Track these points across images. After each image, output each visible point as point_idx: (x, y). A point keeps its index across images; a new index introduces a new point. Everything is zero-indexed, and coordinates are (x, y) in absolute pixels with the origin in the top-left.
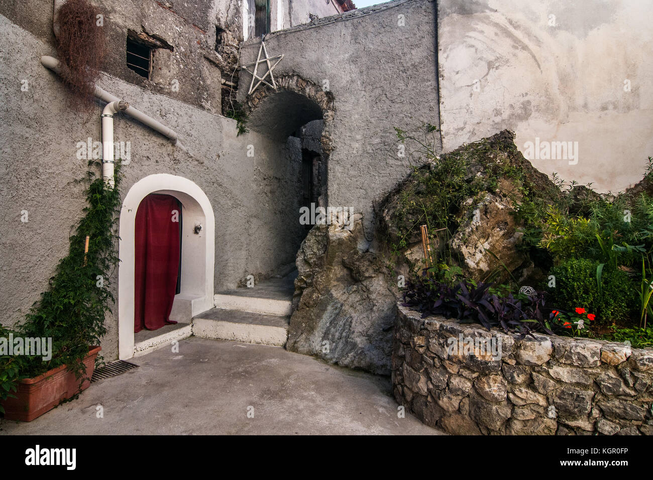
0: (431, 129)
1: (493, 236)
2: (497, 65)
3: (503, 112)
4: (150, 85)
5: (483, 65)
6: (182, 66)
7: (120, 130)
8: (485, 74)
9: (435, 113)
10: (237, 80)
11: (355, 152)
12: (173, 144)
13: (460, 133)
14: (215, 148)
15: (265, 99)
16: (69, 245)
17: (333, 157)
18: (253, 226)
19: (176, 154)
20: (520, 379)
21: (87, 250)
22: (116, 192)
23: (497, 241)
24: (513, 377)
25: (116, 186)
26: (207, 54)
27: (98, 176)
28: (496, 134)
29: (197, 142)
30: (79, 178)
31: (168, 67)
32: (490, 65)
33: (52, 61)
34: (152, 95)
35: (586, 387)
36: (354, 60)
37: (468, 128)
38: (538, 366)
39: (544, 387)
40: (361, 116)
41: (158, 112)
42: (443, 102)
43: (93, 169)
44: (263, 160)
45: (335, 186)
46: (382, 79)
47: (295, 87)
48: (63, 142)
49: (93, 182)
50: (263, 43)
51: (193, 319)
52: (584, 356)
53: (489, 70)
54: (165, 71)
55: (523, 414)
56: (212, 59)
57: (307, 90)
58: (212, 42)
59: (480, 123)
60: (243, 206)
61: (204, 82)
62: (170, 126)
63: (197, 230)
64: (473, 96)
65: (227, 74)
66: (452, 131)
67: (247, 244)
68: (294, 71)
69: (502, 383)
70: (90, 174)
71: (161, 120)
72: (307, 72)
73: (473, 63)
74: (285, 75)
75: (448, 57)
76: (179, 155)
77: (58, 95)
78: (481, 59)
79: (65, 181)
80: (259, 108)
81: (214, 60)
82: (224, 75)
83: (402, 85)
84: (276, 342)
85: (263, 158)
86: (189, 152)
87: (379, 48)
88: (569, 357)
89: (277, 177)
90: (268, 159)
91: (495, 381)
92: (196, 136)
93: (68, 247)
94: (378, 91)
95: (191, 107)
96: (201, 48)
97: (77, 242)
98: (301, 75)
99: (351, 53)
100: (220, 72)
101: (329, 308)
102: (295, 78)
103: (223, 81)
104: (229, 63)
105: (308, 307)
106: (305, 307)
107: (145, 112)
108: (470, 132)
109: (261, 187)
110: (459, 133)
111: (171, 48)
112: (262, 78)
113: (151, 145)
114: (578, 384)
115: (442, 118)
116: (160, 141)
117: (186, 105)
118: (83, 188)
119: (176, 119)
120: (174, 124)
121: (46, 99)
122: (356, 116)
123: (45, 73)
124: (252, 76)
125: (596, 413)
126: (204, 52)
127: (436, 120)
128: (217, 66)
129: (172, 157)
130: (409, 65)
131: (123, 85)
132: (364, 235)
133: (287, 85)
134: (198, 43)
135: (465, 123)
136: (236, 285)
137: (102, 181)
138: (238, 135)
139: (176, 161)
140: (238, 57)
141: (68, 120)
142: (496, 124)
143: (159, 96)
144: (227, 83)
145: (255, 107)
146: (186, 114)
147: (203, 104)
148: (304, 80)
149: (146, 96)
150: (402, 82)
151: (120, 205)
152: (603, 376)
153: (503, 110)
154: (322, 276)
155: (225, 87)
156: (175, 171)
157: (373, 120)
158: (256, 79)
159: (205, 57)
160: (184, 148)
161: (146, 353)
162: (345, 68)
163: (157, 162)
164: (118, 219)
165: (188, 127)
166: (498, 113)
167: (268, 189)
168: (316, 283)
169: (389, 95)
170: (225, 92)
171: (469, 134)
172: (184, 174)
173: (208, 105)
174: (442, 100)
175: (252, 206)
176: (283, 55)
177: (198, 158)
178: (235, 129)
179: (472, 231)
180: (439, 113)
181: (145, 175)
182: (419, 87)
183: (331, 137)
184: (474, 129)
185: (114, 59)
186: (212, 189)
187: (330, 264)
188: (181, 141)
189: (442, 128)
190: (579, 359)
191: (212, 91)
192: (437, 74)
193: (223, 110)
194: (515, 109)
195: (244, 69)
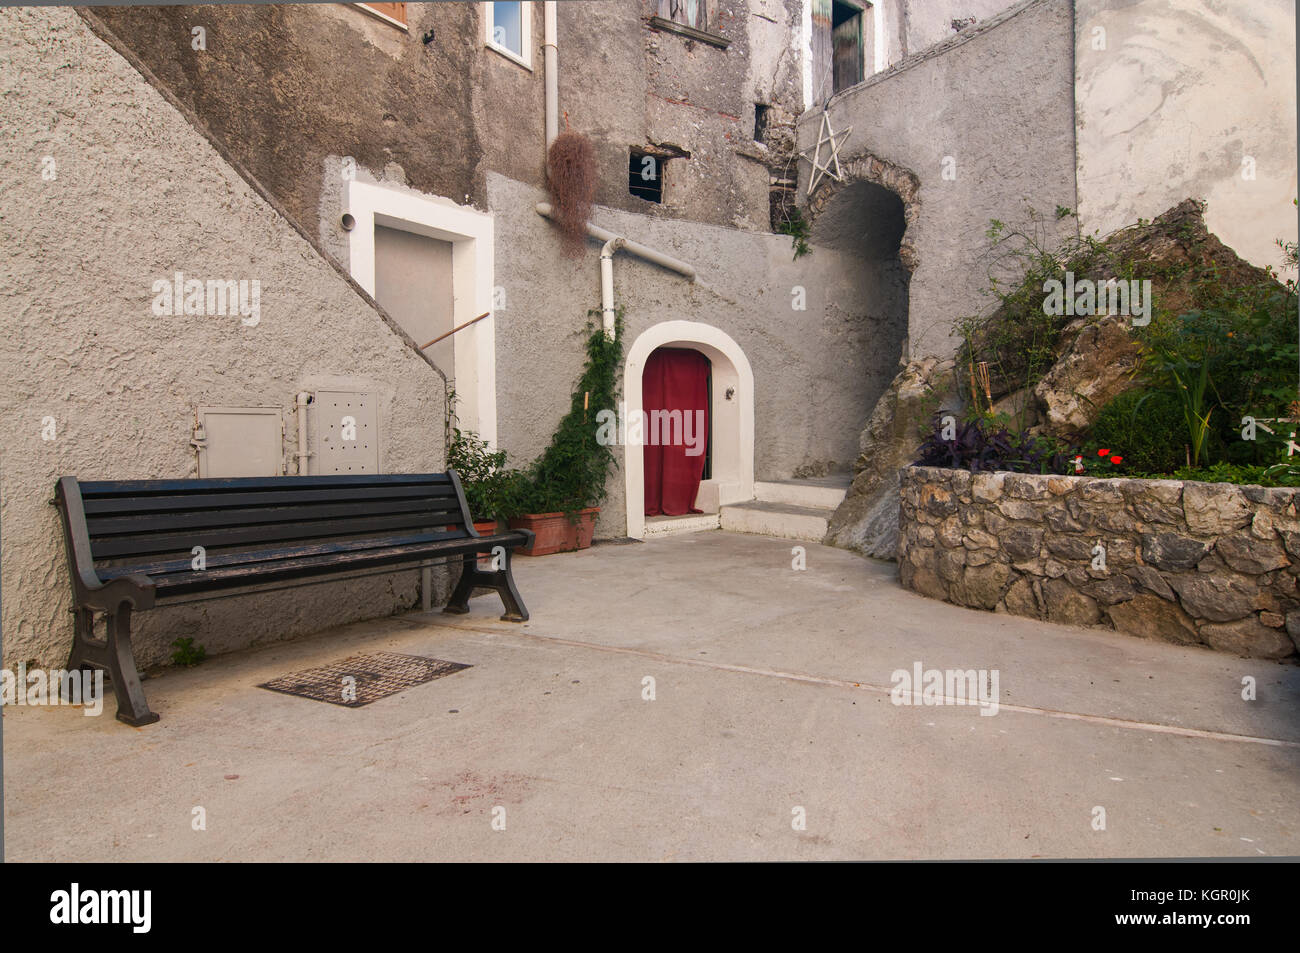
0: (1062, 213)
1: (1104, 374)
2: (1179, 86)
3: (1184, 169)
4: (659, 210)
5: (1156, 89)
6: (702, 176)
7: (622, 273)
8: (1157, 105)
9: (1068, 188)
10: (793, 174)
11: (947, 265)
12: (691, 282)
13: (1110, 214)
14: (756, 281)
15: (832, 199)
16: (571, 402)
17: (917, 276)
18: (821, 392)
19: (694, 294)
20: (973, 519)
21: (586, 407)
22: (617, 345)
23: (1111, 383)
24: (966, 517)
25: (617, 337)
26: (741, 150)
27: (597, 327)
28: (1172, 209)
29: (727, 275)
30: (579, 330)
31: (683, 181)
32: (1167, 89)
33: (546, 208)
34: (662, 222)
35: (1037, 524)
36: (948, 119)
37: (1124, 204)
38: (991, 503)
39: (994, 526)
40: (957, 206)
41: (671, 243)
42: (1082, 167)
43: (593, 319)
44: (844, 291)
45: (919, 321)
46: (990, 143)
47: (868, 174)
48: (562, 292)
49: (593, 334)
50: (826, 113)
51: (720, 508)
52: (1031, 487)
53: (1164, 96)
54: (679, 187)
55: (974, 558)
56: (749, 154)
57: (884, 176)
58: (748, 129)
59: (1144, 192)
60: (804, 362)
61: (737, 188)
62: (686, 259)
63: (729, 394)
64: (1133, 149)
65: (778, 169)
66: (1095, 212)
67: (810, 417)
68: (867, 150)
69: (957, 525)
70: (590, 325)
71: (674, 252)
72: (883, 149)
73: (1136, 91)
74: (856, 158)
75: (1091, 87)
76: (699, 296)
77: (555, 242)
78: (1150, 81)
79: (565, 335)
80: (823, 214)
81: (754, 155)
82: (772, 171)
83: (1019, 148)
84: (815, 536)
85: (845, 288)
86: (714, 290)
87: (986, 93)
88: (1017, 490)
89: (874, 316)
90: (854, 290)
91: (951, 523)
92: (725, 267)
93: (569, 404)
94: (983, 164)
95: (717, 228)
96: (732, 142)
97: (578, 399)
98: (876, 154)
99: (945, 107)
100: (764, 169)
101: (888, 494)
102: (869, 160)
103: (774, 180)
104: (781, 152)
105: (861, 493)
106: (856, 493)
107: (653, 246)
108: (1126, 210)
109: (839, 334)
110: (1108, 215)
111: (687, 155)
112: (824, 166)
113: (661, 287)
114: (1027, 520)
115: (1079, 194)
116: (673, 279)
117: (710, 227)
118: (584, 342)
119: (695, 248)
120: (692, 255)
121: (543, 249)
122: (950, 208)
123: (541, 221)
124: (812, 165)
125: (1044, 553)
126: (736, 148)
127: (1071, 198)
128: (759, 161)
129: (689, 299)
130: (1031, 112)
131: (627, 218)
132: (958, 392)
133: (858, 173)
134: (727, 137)
135: (1118, 197)
136: (791, 474)
137: (601, 334)
138: (794, 259)
139: (696, 303)
140: (794, 140)
141: (565, 268)
142: (1173, 190)
143: (671, 222)
144: (780, 181)
145: (820, 212)
146: (710, 239)
147: (736, 221)
148: (880, 161)
149: (654, 225)
150: (1020, 142)
151: (624, 360)
152: (1050, 509)
153: (1185, 165)
154: (887, 452)
155: (776, 188)
156: (693, 316)
157: (974, 211)
158: (818, 169)
159: (738, 154)
160: (707, 286)
161: (658, 537)
162: (935, 133)
163: (669, 306)
164: (622, 376)
165: (712, 257)
166: (1176, 170)
167: (854, 335)
168: (877, 462)
169: (999, 167)
170: (775, 197)
171: (1124, 215)
172: (706, 320)
173: (743, 222)
174: (1080, 163)
175: (820, 363)
176: (851, 127)
177: (727, 297)
178: (789, 250)
179: (1066, 368)
180: (1076, 185)
181: (655, 323)
182: (1045, 148)
183: (913, 246)
184: (1133, 205)
185: (614, 187)
186: (749, 339)
187: (900, 435)
188: (702, 276)
189: (1081, 209)
190: (1027, 491)
191: (751, 198)
192: (1074, 120)
193: (772, 224)
194: (1211, 160)
195: (802, 157)
